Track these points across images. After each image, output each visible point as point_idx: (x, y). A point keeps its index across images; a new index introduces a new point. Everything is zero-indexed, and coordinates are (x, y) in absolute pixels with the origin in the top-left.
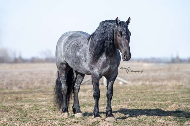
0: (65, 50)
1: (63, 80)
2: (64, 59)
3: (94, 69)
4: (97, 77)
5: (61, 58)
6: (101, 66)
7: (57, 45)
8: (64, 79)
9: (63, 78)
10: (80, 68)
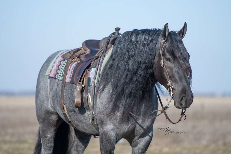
0: (54, 88)
1: (49, 143)
2: (51, 105)
3: (106, 125)
4: (110, 140)
5: (46, 102)
6: (118, 118)
7: (39, 76)
8: (51, 142)
9: (49, 140)
10: (81, 121)
